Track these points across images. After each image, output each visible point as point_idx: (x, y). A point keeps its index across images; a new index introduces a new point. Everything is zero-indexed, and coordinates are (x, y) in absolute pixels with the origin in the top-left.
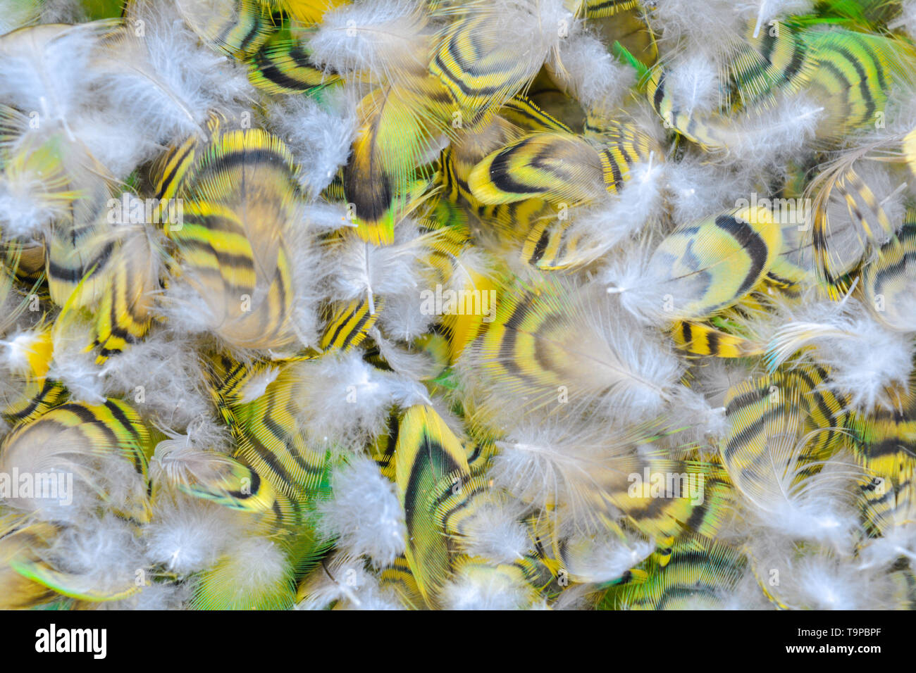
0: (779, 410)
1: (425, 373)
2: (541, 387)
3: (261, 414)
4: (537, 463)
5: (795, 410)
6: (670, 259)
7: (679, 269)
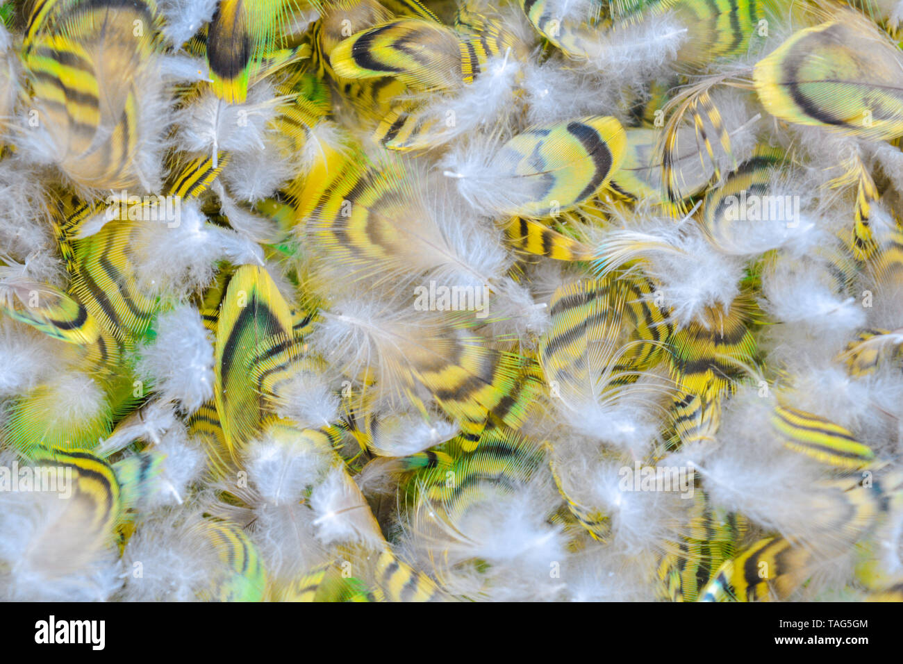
0: (603, 316)
1: (267, 237)
2: (367, 259)
3: (99, 255)
4: (355, 335)
5: (618, 318)
6: (516, 156)
7: (524, 167)
